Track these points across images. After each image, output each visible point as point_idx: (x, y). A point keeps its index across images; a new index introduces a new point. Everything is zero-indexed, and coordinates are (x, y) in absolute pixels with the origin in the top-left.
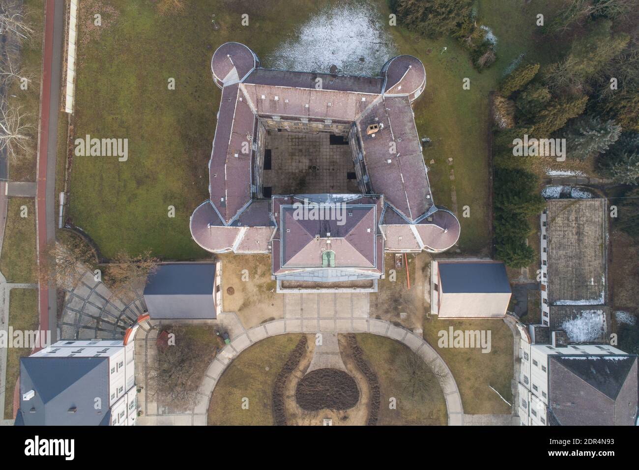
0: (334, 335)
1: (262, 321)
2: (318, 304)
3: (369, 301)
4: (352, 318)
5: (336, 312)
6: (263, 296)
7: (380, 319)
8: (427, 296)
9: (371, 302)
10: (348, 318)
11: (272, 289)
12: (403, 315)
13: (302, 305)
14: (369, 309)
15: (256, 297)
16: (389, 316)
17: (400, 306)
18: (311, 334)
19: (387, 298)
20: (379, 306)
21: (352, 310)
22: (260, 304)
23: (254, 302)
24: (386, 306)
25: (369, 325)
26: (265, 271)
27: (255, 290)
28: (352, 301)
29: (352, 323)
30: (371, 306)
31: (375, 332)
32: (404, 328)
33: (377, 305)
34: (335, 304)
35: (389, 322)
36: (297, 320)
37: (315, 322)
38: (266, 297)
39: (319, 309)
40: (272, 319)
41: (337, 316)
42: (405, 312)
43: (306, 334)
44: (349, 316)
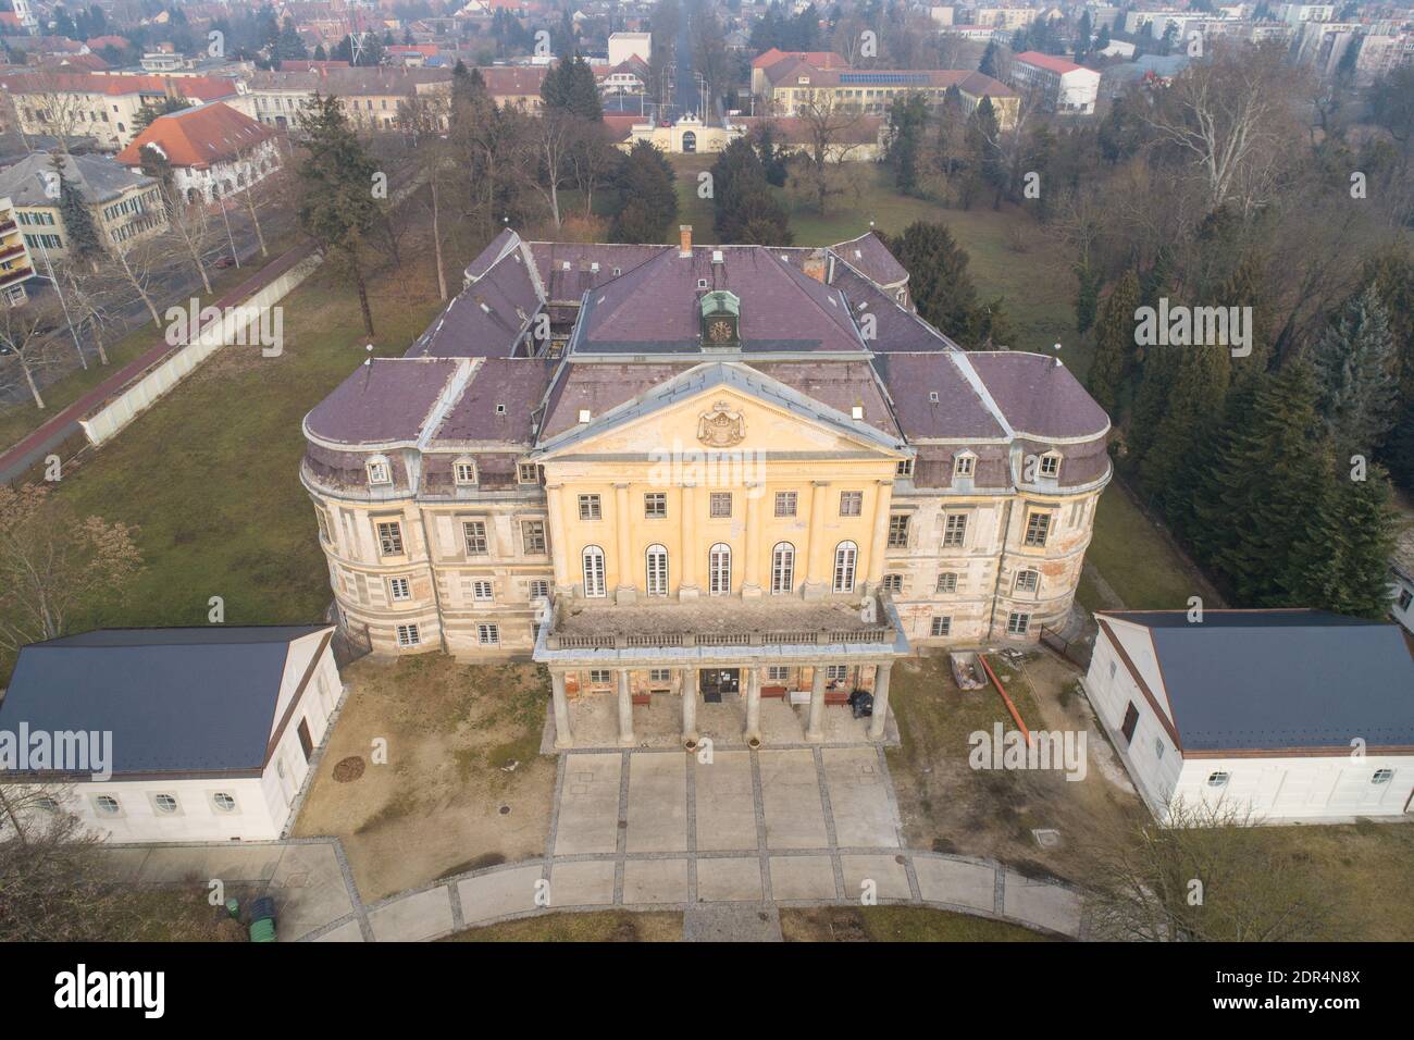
0: (763, 917)
1: (445, 868)
2: (690, 803)
3: (892, 793)
4: (835, 852)
5: (764, 831)
6: (473, 783)
7: (952, 851)
8: (1112, 774)
9: (901, 795)
10: (820, 851)
11: (512, 763)
12: (1046, 837)
13: (623, 808)
14: (898, 817)
15: (445, 787)
16: (988, 839)
17: (1020, 804)
18: (660, 913)
19: (960, 781)
20: (935, 807)
21: (830, 821)
22: (451, 809)
23: (432, 804)
24: (963, 808)
25: (912, 877)
26: (495, 714)
27: (445, 765)
28: (824, 793)
29: (838, 869)
30: (902, 808)
31: (944, 899)
32: (1065, 882)
33: (926, 805)
34: (759, 804)
35: (997, 865)
36: (598, 863)
37: (678, 867)
38: (485, 785)
39: (692, 821)
40: (493, 860)
41: (772, 843)
42: (1050, 826)
43: (635, 914)
44: (824, 843)
